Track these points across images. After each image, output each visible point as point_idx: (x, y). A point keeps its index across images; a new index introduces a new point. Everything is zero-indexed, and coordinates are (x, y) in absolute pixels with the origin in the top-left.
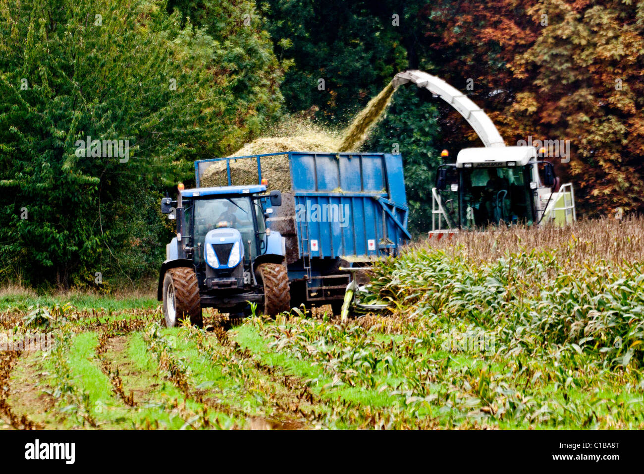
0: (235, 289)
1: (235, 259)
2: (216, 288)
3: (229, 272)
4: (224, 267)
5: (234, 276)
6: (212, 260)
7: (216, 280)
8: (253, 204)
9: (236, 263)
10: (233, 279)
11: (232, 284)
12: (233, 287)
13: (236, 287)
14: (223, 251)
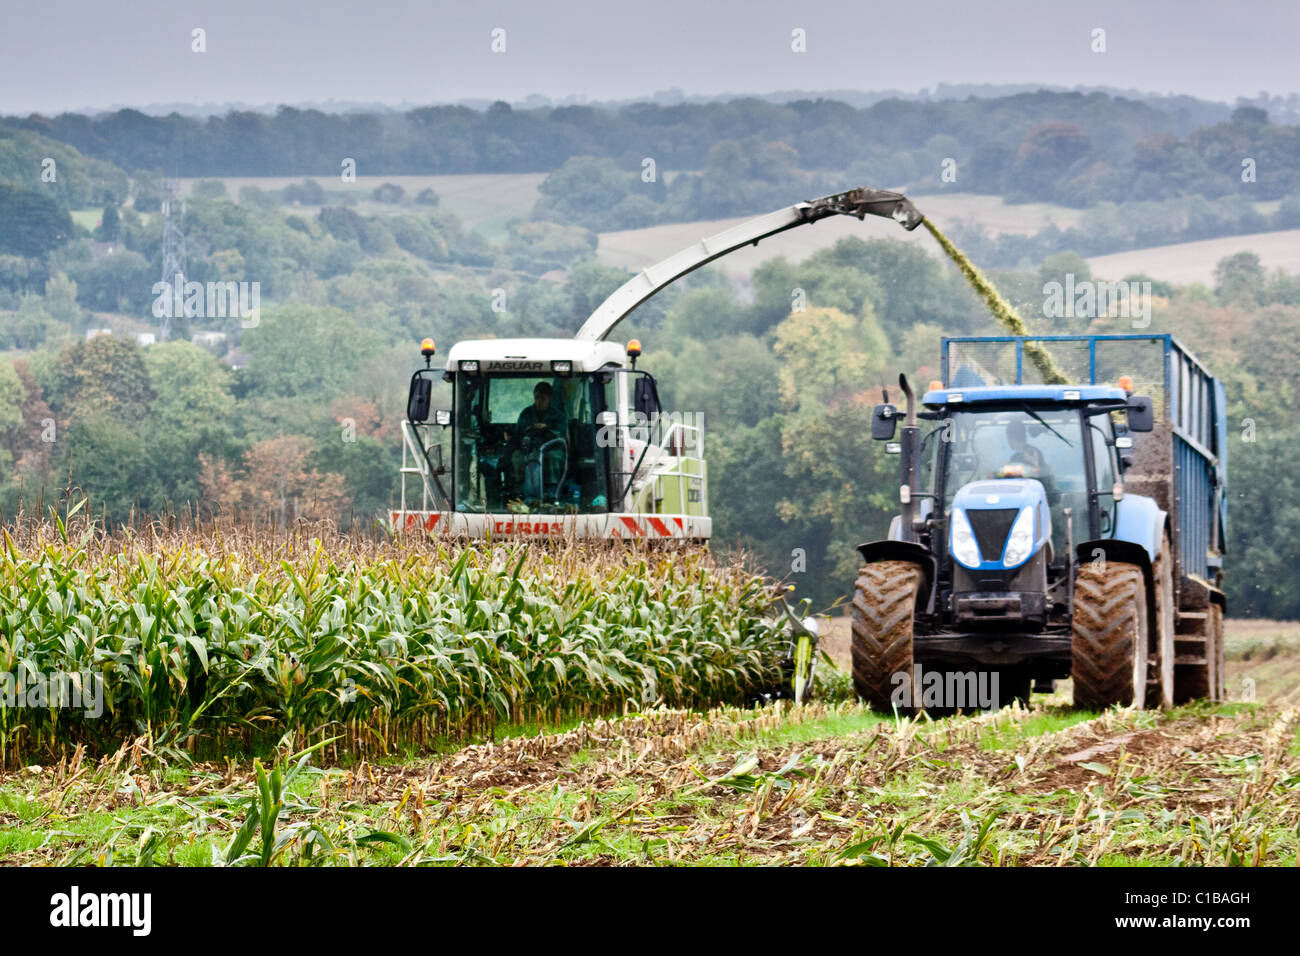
0: (1014, 621)
1: (1020, 546)
2: (968, 615)
3: (1003, 580)
4: (991, 564)
5: (1016, 589)
6: (965, 548)
7: (972, 598)
8: (1087, 427)
9: (1024, 558)
10: (1015, 597)
11: (1007, 607)
12: (1012, 615)
13: (1017, 615)
14: (992, 527)
